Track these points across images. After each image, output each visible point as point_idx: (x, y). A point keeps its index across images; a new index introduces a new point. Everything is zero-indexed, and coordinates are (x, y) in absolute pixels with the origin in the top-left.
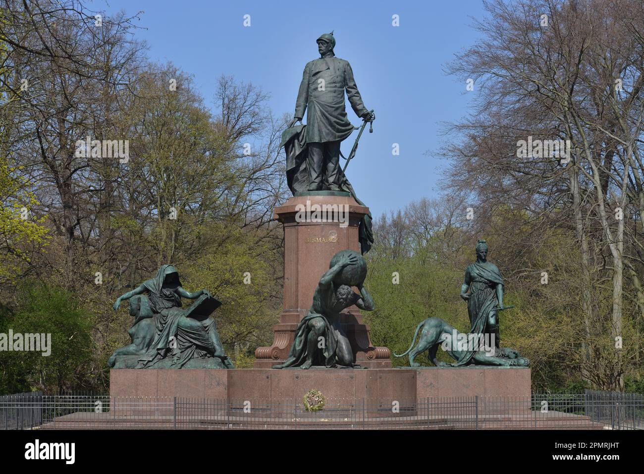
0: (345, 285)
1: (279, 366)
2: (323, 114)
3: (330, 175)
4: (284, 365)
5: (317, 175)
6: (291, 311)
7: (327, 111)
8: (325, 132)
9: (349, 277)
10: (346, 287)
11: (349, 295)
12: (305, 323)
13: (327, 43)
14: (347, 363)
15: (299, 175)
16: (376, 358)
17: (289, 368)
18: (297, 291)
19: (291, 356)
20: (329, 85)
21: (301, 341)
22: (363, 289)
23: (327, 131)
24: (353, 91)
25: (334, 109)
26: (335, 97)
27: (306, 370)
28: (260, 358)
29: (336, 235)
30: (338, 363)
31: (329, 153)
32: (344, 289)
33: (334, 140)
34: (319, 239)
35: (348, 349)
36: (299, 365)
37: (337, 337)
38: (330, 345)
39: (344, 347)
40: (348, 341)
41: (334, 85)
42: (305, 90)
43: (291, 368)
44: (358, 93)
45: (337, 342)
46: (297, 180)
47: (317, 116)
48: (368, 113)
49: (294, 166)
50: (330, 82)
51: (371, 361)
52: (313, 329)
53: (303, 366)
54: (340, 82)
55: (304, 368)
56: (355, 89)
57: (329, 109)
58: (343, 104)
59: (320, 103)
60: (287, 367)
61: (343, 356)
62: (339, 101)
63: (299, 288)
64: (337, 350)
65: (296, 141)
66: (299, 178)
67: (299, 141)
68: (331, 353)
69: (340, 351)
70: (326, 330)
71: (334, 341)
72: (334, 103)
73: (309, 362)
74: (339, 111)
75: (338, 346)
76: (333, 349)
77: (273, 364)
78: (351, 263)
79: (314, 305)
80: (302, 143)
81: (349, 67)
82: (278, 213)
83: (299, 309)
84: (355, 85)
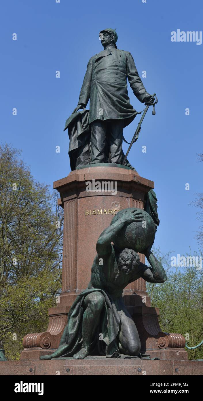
0: (129, 248)
1: (48, 356)
2: (106, 94)
3: (113, 156)
4: (53, 355)
5: (99, 152)
6: (69, 292)
7: (108, 91)
8: (107, 110)
9: (134, 237)
10: (130, 251)
11: (133, 260)
12: (79, 300)
13: (110, 34)
14: (134, 351)
15: (82, 157)
16: (169, 347)
17: (59, 358)
18: (75, 269)
19: (62, 343)
20: (111, 68)
21: (75, 323)
22: (151, 255)
23: (110, 110)
24: (135, 78)
25: (116, 89)
26: (117, 78)
27: (80, 361)
28: (28, 347)
29: (119, 207)
30: (121, 351)
31: (112, 135)
32: (127, 254)
33: (117, 119)
34: (100, 210)
35: (134, 332)
36: (71, 355)
37: (120, 318)
38: (112, 327)
39: (129, 330)
40: (133, 323)
41: (116, 68)
42: (89, 79)
43: (62, 358)
44: (139, 79)
45: (120, 324)
46: (80, 162)
47: (100, 95)
48: (151, 97)
49: (77, 147)
50: (112, 65)
51: (162, 351)
52: (89, 305)
53: (76, 356)
54: (121, 67)
55: (77, 357)
56: (137, 76)
57: (112, 89)
58: (125, 86)
59: (103, 83)
60: (57, 356)
61: (128, 342)
62: (121, 82)
63: (78, 265)
64: (120, 335)
65: (79, 123)
66: (82, 160)
67: (81, 122)
68: (113, 338)
69: (124, 336)
70: (106, 308)
71: (116, 323)
72: (116, 83)
73: (85, 350)
74: (121, 92)
75: (122, 330)
76: (115, 333)
77: (42, 354)
78: (136, 219)
79: (92, 279)
80: (85, 125)
81: (130, 56)
82: (56, 187)
83: (77, 290)
84: (137, 72)
